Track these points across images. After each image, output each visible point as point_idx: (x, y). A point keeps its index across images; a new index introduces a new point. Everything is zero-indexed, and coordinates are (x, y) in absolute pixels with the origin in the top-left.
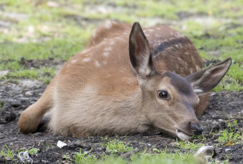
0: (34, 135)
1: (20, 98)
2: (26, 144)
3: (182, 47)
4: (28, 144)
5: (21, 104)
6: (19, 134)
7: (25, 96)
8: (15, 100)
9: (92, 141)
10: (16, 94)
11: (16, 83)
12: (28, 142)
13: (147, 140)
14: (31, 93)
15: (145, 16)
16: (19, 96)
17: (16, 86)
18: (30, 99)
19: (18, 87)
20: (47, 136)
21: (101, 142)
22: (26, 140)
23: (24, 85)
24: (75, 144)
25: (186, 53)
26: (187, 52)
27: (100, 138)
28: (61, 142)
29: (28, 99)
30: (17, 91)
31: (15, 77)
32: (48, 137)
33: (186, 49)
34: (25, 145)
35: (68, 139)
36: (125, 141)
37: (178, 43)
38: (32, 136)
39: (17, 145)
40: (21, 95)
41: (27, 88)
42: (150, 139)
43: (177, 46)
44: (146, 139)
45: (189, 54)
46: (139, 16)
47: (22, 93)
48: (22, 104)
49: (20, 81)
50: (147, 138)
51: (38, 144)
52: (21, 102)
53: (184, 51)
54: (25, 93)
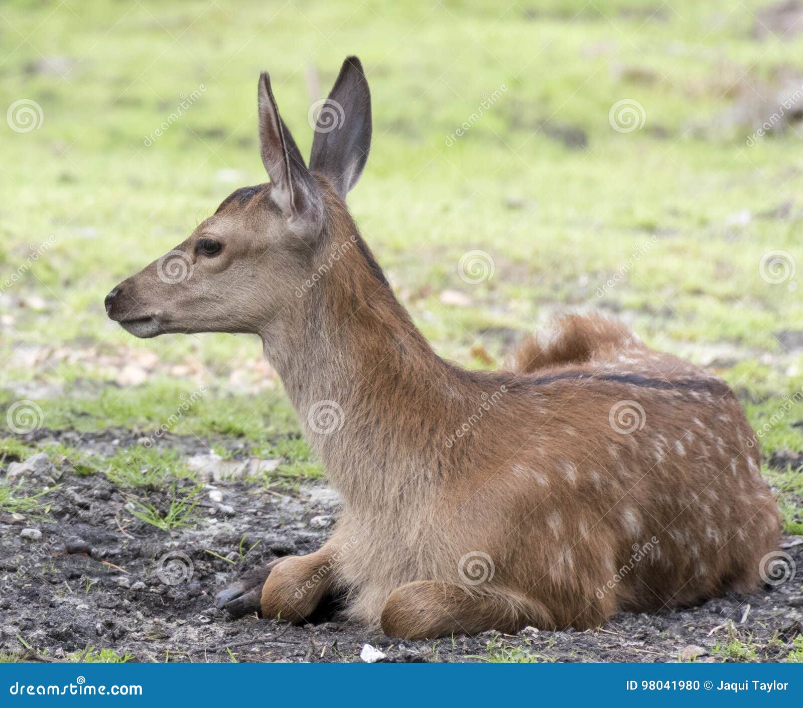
0: (317, 628)
1: (295, 532)
2: (292, 650)
3: (710, 400)
4: (296, 652)
5: (295, 546)
6: (278, 624)
7: (309, 527)
8: (283, 538)
9: (461, 649)
10: (288, 522)
11: (293, 494)
12: (300, 646)
13: (603, 653)
14: (325, 519)
15: (692, 340)
16: (294, 526)
17: (290, 502)
18: (321, 537)
19: (296, 502)
20: (352, 632)
21: (484, 652)
22: (296, 641)
23: (313, 500)
24: (409, 654)
25: (722, 418)
26: (726, 415)
27: (483, 644)
28: (372, 648)
29: (316, 535)
30: (292, 514)
31: (294, 478)
32: (354, 634)
33: (722, 408)
34: (290, 654)
35: (399, 643)
36: (547, 652)
37: (703, 390)
38: (313, 633)
39: (270, 653)
40: (300, 525)
41: (320, 507)
42: (614, 650)
43: (695, 394)
44: (602, 651)
45: (730, 420)
46: (678, 338)
47: (302, 521)
48: (299, 548)
49: (303, 489)
50: (605, 647)
51: (321, 651)
52: (296, 543)
53: (716, 411)
54: (309, 521)
